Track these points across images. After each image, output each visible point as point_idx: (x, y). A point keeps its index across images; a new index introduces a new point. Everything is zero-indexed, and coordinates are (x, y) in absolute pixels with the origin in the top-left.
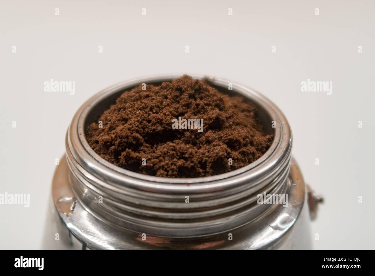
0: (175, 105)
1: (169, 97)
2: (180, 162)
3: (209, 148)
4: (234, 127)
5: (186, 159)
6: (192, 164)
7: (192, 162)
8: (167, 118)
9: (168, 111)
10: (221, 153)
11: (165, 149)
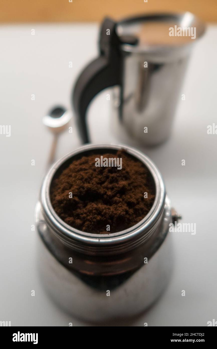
0: (99, 177)
1: (97, 170)
2: (99, 218)
3: (116, 207)
4: (133, 190)
5: (102, 216)
6: (105, 219)
7: (105, 217)
8: (94, 187)
9: (95, 182)
10: (122, 213)
11: (91, 208)
